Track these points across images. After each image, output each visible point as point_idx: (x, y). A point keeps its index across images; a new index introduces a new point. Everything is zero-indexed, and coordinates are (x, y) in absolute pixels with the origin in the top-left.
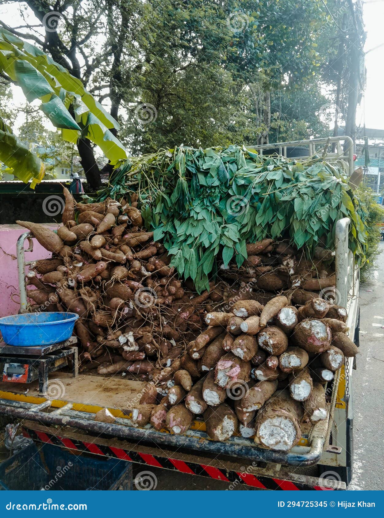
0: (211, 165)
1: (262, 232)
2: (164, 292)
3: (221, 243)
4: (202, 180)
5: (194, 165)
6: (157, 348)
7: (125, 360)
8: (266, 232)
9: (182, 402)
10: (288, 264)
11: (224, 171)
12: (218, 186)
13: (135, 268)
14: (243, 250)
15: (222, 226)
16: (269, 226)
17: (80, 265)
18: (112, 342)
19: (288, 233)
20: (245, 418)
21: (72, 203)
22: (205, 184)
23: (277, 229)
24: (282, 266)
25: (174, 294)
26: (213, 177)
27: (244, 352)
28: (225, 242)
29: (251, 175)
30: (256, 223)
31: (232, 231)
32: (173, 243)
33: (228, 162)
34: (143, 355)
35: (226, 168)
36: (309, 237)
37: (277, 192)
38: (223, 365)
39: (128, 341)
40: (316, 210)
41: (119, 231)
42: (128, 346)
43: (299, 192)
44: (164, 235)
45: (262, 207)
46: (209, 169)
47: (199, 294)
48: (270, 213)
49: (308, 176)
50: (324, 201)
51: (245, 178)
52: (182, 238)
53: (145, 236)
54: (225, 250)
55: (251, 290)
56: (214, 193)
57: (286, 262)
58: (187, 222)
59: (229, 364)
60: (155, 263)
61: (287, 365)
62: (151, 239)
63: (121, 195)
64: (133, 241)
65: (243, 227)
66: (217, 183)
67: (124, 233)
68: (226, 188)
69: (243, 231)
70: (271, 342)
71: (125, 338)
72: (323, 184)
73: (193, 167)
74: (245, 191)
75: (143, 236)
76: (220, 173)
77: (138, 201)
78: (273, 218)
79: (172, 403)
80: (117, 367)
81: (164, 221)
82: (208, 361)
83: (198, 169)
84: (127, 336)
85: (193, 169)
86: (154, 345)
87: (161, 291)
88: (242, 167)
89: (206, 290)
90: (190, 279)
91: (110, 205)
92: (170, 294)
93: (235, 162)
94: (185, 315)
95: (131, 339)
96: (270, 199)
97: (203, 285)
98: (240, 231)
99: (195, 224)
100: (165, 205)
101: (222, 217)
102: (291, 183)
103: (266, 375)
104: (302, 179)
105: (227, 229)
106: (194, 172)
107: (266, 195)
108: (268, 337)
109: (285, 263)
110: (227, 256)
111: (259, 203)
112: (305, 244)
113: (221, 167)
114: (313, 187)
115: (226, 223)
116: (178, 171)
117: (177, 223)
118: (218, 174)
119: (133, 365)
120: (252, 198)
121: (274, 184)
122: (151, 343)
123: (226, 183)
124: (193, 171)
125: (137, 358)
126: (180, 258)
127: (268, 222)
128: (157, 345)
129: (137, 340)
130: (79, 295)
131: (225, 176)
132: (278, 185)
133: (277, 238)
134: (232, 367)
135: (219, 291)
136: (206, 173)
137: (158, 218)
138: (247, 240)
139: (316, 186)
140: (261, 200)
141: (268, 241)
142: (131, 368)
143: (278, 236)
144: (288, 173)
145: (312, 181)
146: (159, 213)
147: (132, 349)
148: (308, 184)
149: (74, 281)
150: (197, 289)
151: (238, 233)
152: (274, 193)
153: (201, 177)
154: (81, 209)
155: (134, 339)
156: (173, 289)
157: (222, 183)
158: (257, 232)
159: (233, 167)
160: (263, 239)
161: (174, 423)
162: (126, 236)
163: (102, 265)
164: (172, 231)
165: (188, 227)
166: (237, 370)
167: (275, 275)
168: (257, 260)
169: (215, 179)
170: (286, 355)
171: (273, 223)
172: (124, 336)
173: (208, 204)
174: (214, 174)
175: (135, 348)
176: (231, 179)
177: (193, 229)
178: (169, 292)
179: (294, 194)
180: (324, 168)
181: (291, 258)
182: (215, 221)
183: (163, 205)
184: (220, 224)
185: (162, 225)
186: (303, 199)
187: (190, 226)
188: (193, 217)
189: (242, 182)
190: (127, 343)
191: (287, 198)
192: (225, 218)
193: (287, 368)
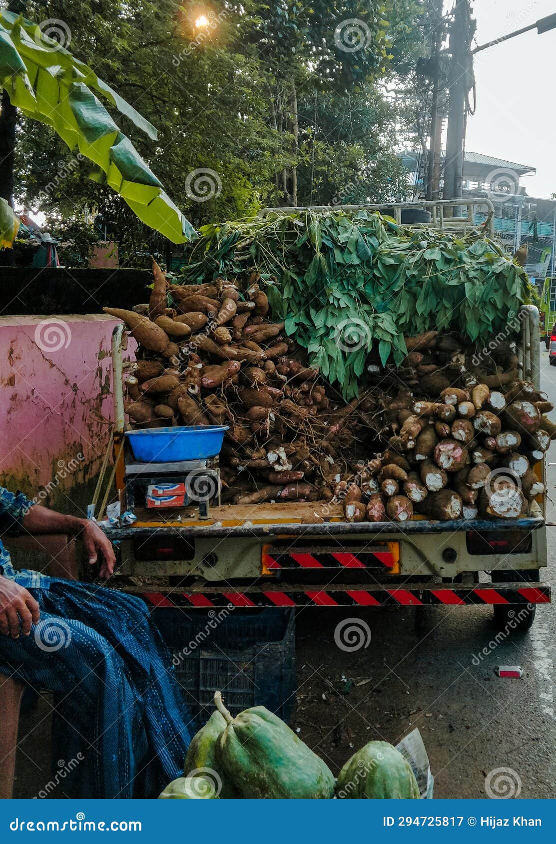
0: (349, 237)
1: (424, 322)
2: (308, 400)
3: (375, 336)
4: (338, 257)
5: (329, 238)
6: (316, 464)
7: (275, 484)
8: (428, 322)
9: (402, 491)
10: (458, 360)
11: (364, 246)
12: (358, 265)
13: (269, 369)
14: (402, 346)
15: (373, 315)
16: (432, 316)
17: (200, 366)
18: (258, 461)
19: (457, 324)
20: (471, 496)
21: (164, 285)
22: (341, 261)
23: (444, 320)
24: (452, 363)
25: (320, 403)
26: (351, 253)
27: (466, 433)
28: (380, 335)
29: (399, 252)
30: (416, 312)
31: (387, 322)
32: (309, 338)
33: (366, 234)
34: (301, 475)
35: (366, 241)
36: (484, 327)
37: (439, 274)
38: (445, 448)
39: (279, 458)
40: (490, 297)
41: (240, 322)
42: (280, 464)
43: (468, 275)
44: (297, 327)
45: (423, 293)
46: (347, 242)
47: (347, 403)
48: (432, 300)
49: (472, 256)
50: (497, 287)
51: (392, 257)
52: (322, 332)
53: (274, 329)
54: (381, 345)
55: (412, 394)
56: (355, 273)
57: (456, 358)
58: (324, 310)
59: (451, 446)
60: (290, 364)
61: (504, 444)
62: (282, 331)
63: (234, 274)
64: (259, 335)
65: (400, 316)
66: (356, 262)
67: (246, 326)
68: (369, 267)
69: (402, 321)
70: (490, 422)
71: (275, 455)
72: (493, 267)
73: (328, 240)
74: (395, 273)
75: (273, 329)
76: (360, 248)
77: (258, 283)
78: (437, 305)
79: (390, 494)
80: (265, 493)
81: (294, 308)
82: (424, 450)
83: (334, 242)
84: (278, 452)
85: (330, 242)
86: (312, 461)
87: (304, 398)
88: (384, 241)
89: (355, 397)
90: (337, 383)
91: (224, 288)
92: (316, 402)
93: (373, 234)
94: (334, 428)
95: (284, 456)
96: (432, 282)
97: (351, 390)
98: (397, 322)
99: (336, 313)
100: (295, 289)
101: (370, 304)
102: (452, 264)
103: (484, 457)
104: (465, 259)
105: (380, 320)
106: (331, 246)
107: (426, 278)
108: (485, 419)
109: (454, 359)
110: (384, 352)
111: (419, 288)
112: (479, 337)
113: (360, 240)
114: (482, 270)
115: (376, 312)
116: (315, 245)
117: (312, 312)
118: (357, 249)
119: (287, 489)
120: (408, 281)
121: (434, 264)
122: (309, 459)
123: (368, 261)
124: (329, 244)
125: (294, 478)
126: (323, 357)
127: (431, 311)
128: (316, 461)
129: (289, 456)
130: (204, 405)
131: (366, 252)
132: (439, 266)
133: (444, 330)
134: (454, 449)
135: (372, 399)
136: (343, 248)
137: (286, 306)
138: (404, 333)
139: (485, 268)
140: (420, 284)
141: (431, 334)
142: (285, 493)
143: (446, 327)
144: (449, 252)
145: (479, 263)
146: (288, 299)
147: (285, 468)
148: (476, 267)
149: (196, 387)
150: (344, 396)
151: (394, 325)
152: (436, 276)
153: (337, 252)
154: (177, 292)
155: (287, 455)
156: (319, 396)
157: (363, 261)
158: (418, 322)
159: (373, 241)
160: (425, 331)
161: (402, 509)
162: (248, 329)
163: (236, 364)
164: (306, 323)
165: (327, 317)
166: (459, 452)
167: (442, 374)
168: (419, 357)
169: (354, 255)
170: (502, 435)
171: (437, 312)
172: (275, 452)
173: (350, 288)
174: (352, 249)
175: (288, 467)
176: (374, 257)
177: (335, 319)
178: (314, 399)
179: (463, 278)
180: (488, 247)
181: (462, 353)
182: (361, 310)
183: (292, 288)
184: (369, 313)
185: (292, 314)
186: (474, 284)
187: (330, 316)
188: (333, 303)
189: (392, 261)
190: (278, 461)
191: (454, 282)
192: (374, 305)
193: (503, 447)
